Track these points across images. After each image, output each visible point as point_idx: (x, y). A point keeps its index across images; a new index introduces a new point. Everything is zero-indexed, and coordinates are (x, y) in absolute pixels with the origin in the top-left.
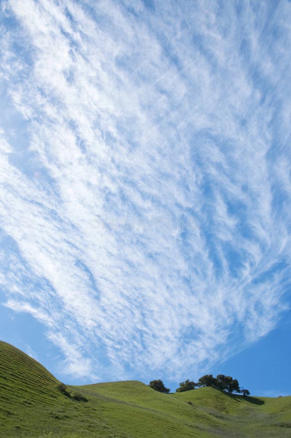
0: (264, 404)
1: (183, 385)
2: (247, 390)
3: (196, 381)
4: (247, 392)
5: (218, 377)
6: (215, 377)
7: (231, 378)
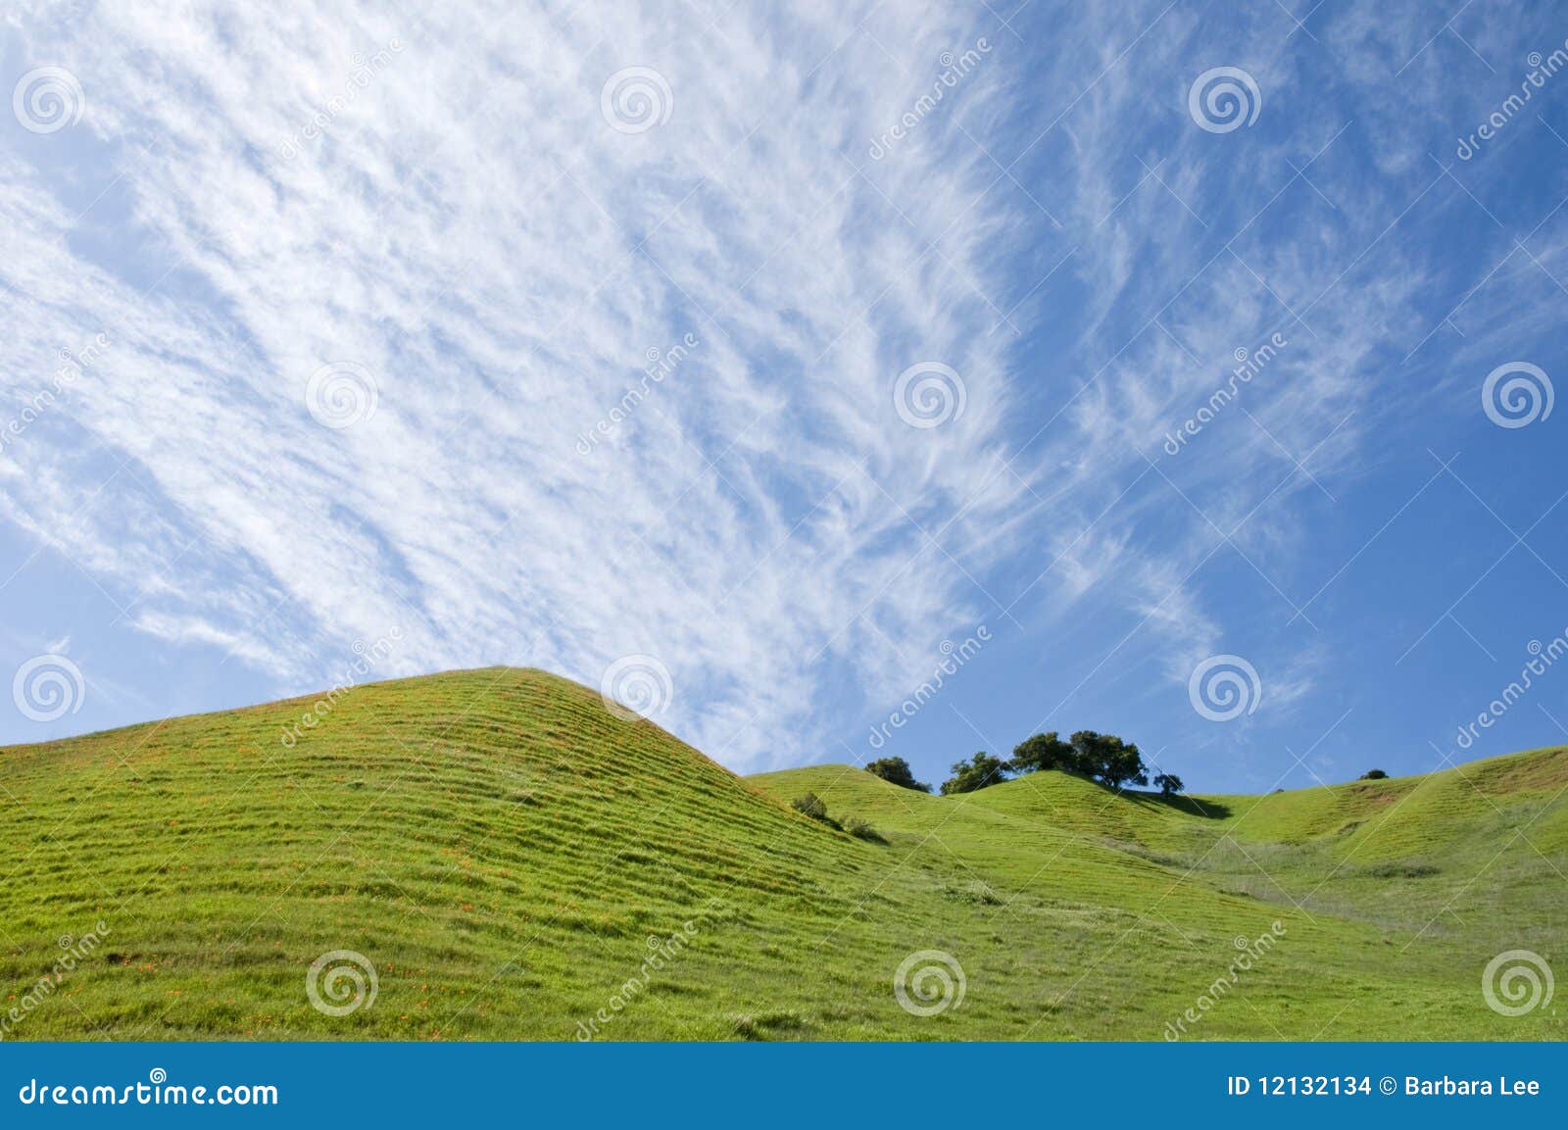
0: (1230, 815)
1: (965, 770)
2: (1173, 777)
3: (1007, 756)
4: (1171, 782)
5: (1074, 738)
6: (1065, 738)
7: (1119, 742)
